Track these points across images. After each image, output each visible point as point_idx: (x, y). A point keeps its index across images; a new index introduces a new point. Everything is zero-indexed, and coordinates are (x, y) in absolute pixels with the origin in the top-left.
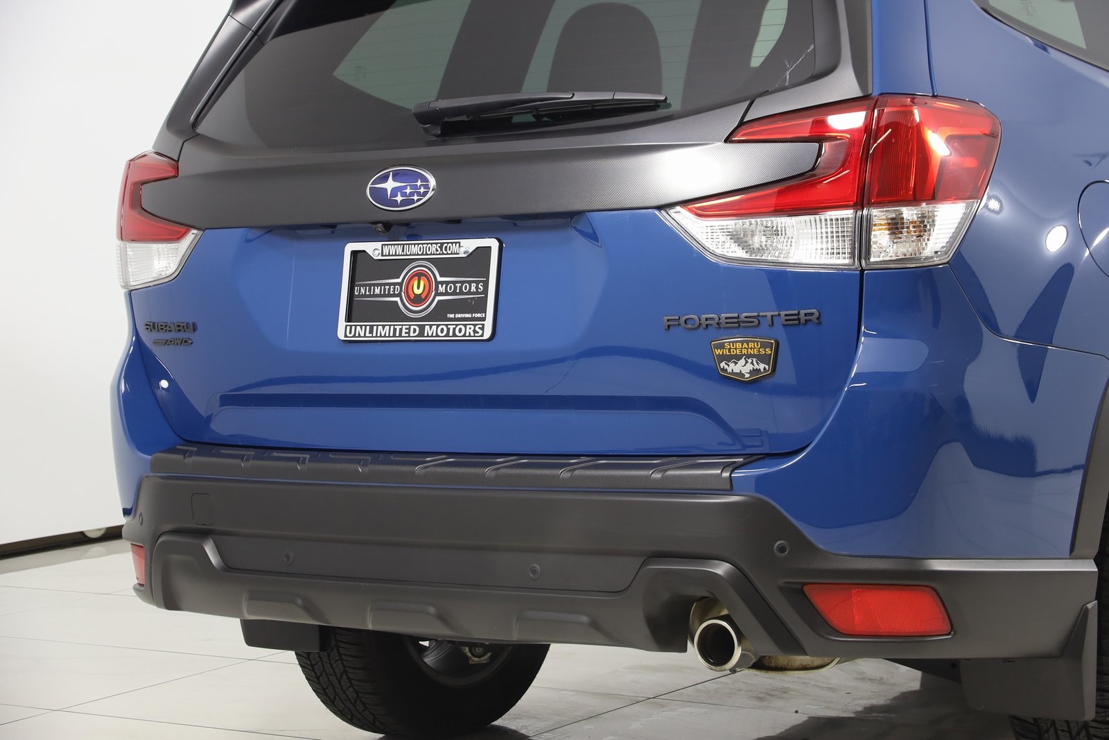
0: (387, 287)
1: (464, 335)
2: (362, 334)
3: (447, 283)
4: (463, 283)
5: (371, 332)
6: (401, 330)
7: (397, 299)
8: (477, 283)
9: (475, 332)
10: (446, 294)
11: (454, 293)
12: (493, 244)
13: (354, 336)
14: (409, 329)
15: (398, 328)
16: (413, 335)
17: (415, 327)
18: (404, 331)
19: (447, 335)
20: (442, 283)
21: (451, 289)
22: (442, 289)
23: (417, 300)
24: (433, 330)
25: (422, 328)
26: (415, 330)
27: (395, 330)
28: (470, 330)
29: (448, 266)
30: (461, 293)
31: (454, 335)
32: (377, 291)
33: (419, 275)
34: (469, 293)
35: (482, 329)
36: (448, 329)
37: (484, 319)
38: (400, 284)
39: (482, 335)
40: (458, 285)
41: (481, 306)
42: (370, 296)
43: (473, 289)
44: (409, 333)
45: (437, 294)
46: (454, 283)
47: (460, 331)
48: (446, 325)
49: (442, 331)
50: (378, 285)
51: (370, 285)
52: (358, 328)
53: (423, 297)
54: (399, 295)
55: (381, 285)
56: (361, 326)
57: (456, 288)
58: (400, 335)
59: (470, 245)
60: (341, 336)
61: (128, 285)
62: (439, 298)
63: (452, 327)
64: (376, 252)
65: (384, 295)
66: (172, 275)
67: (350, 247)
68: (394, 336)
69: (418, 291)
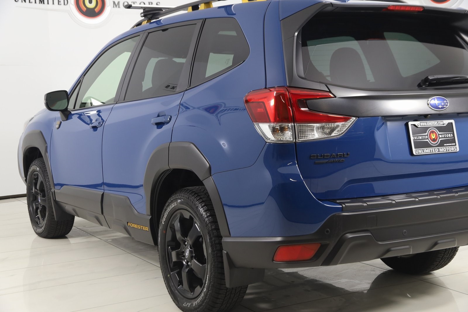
0: (423, 136)
1: (451, 151)
2: (421, 152)
3: (442, 134)
4: (446, 134)
5: (423, 151)
6: (432, 150)
7: (428, 140)
8: (451, 134)
9: (454, 149)
10: (442, 138)
11: (444, 137)
12: (452, 121)
13: (418, 153)
14: (435, 150)
15: (431, 149)
16: (437, 152)
17: (436, 149)
18: (433, 150)
19: (446, 151)
20: (440, 134)
21: (443, 136)
22: (440, 136)
23: (434, 140)
24: (442, 150)
25: (439, 149)
26: (437, 150)
27: (430, 150)
28: (453, 149)
29: (440, 129)
30: (446, 137)
31: (449, 151)
32: (420, 138)
33: (433, 132)
34: (449, 137)
35: (456, 148)
36: (446, 149)
37: (456, 145)
38: (427, 135)
39: (456, 150)
40: (445, 135)
41: (453, 141)
42: (418, 140)
44: (435, 151)
45: (439, 138)
46: (444, 134)
47: (450, 149)
48: (446, 148)
49: (445, 150)
50: (420, 136)
51: (418, 136)
52: (419, 150)
53: (436, 139)
54: (428, 139)
55: (421, 136)
56: (420, 150)
57: (444, 136)
58: (433, 152)
59: (446, 122)
60: (414, 153)
61: (297, 140)
62: (440, 139)
63: (447, 148)
64: (419, 125)
65: (423, 139)
66: (340, 135)
67: (410, 123)
68: (431, 152)
69: (434, 137)
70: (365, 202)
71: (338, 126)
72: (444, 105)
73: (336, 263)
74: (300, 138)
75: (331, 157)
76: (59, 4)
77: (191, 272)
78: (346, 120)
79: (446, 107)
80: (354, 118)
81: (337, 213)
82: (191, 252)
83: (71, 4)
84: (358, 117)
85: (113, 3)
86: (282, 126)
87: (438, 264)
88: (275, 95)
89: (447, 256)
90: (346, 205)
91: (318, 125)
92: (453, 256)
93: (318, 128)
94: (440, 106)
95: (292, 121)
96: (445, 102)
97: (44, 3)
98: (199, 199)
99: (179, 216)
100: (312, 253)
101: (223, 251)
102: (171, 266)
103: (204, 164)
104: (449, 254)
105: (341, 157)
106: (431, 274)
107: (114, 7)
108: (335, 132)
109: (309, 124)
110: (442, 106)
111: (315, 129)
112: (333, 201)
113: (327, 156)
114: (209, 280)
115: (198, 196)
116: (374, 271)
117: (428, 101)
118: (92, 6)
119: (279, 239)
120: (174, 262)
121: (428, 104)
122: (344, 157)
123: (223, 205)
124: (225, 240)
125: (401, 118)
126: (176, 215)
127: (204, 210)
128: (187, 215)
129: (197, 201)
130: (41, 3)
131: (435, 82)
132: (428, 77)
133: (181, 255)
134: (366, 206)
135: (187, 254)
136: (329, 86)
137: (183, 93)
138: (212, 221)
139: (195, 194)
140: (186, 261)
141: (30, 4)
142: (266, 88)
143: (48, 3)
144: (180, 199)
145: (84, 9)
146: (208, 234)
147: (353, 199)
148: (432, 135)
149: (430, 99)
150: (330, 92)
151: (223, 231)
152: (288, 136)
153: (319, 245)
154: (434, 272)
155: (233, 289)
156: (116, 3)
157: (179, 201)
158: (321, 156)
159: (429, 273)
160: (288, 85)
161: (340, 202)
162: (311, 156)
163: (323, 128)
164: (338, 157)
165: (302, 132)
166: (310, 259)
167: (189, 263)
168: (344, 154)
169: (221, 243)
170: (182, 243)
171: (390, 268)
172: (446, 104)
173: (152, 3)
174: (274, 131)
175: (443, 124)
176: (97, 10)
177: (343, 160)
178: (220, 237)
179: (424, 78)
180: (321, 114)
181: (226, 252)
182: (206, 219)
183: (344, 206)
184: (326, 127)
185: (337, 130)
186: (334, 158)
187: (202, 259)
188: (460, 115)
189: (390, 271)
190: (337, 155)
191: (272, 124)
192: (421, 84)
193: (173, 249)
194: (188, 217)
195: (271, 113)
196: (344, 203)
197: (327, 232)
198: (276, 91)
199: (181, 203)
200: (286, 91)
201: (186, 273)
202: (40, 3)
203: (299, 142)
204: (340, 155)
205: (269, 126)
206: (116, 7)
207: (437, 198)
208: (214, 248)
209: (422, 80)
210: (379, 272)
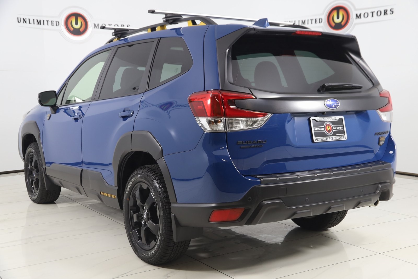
0: (321, 128)
2: (319, 140)
3: (335, 127)
4: (338, 127)
5: (321, 139)
6: (328, 138)
7: (324, 131)
8: (341, 126)
9: (344, 138)
10: (335, 129)
11: (337, 129)
12: (342, 117)
13: (318, 141)
15: (327, 138)
16: (331, 140)
18: (329, 139)
19: (338, 139)
20: (334, 127)
21: (336, 128)
22: (334, 128)
23: (329, 131)
24: (335, 138)
25: (332, 138)
26: (331, 139)
27: (326, 139)
28: (343, 138)
29: (334, 123)
30: (338, 129)
31: (340, 139)
32: (319, 129)
33: (328, 125)
34: (340, 129)
35: (345, 137)
37: (345, 135)
38: (324, 127)
39: (345, 139)
40: (337, 127)
41: (343, 132)
42: (317, 131)
43: (341, 128)
45: (333, 130)
46: (336, 127)
47: (341, 138)
49: (337, 138)
50: (319, 128)
51: (317, 128)
52: (318, 139)
53: (330, 130)
54: (324, 130)
55: (320, 128)
58: (328, 140)
59: (338, 118)
60: (315, 141)
61: (227, 130)
62: (334, 131)
63: (339, 137)
64: (318, 119)
65: (321, 130)
66: (259, 126)
67: (312, 118)
68: (327, 140)
69: (329, 129)
70: (278, 177)
71: (258, 120)
72: (336, 105)
73: (256, 223)
74: (230, 129)
75: (253, 143)
76: (52, 25)
77: (148, 230)
78: (264, 115)
79: (338, 107)
80: (270, 114)
81: (257, 186)
82: (148, 214)
83: (62, 25)
84: (273, 114)
85: (94, 25)
86: (216, 120)
87: (333, 223)
88: (211, 96)
89: (339, 217)
90: (264, 179)
91: (243, 119)
92: (343, 217)
93: (243, 121)
94: (333, 106)
95: (223, 116)
96: (337, 103)
97: (40, 24)
98: (154, 175)
99: (139, 187)
100: (239, 215)
101: (172, 214)
102: (133, 225)
103: (158, 148)
104: (340, 216)
105: (260, 143)
106: (328, 230)
107: (94, 28)
108: (256, 124)
109: (236, 118)
110: (335, 106)
111: (241, 122)
112: (254, 176)
113: (250, 142)
114: (161, 236)
115: (153, 172)
116: (286, 228)
117: (325, 102)
118: (78, 27)
119: (213, 205)
120: (135, 222)
121: (325, 105)
122: (262, 143)
123: (171, 179)
124: (173, 205)
125: (305, 114)
126: (137, 187)
127: (158, 182)
128: (145, 187)
129: (153, 176)
130: (39, 24)
131: (330, 88)
132: (324, 84)
133: (140, 217)
134: (278, 180)
135: (145, 216)
136: (251, 90)
137: (143, 93)
138: (164, 191)
139: (151, 170)
140: (144, 221)
141: (30, 24)
142: (204, 91)
143: (44, 24)
144: (140, 174)
145: (72, 29)
146: (161, 201)
147: (269, 175)
148: (328, 127)
149: (326, 101)
150: (252, 94)
151: (172, 199)
152: (221, 127)
153: (244, 209)
154: (330, 229)
155: (179, 242)
156: (97, 25)
157: (139, 176)
158: (245, 142)
159: (326, 230)
160: (221, 89)
161: (259, 177)
162: (237, 143)
163: (247, 121)
164: (258, 143)
165: (231, 124)
166: (236, 220)
167: (146, 223)
168: (262, 141)
169: (170, 208)
170: (141, 208)
171: (298, 226)
172: (338, 104)
173: (124, 25)
174: (210, 123)
175: (336, 119)
176: (81, 30)
177: (262, 146)
178: (169, 203)
179: (322, 85)
180: (247, 111)
181: (173, 215)
182: (159, 190)
183: (262, 180)
184: (249, 120)
185: (257, 123)
186: (255, 144)
187: (156, 220)
188: (347, 113)
189: (298, 228)
190: (257, 142)
191: (209, 118)
192: (320, 90)
193: (134, 213)
194: (146, 188)
195: (208, 110)
196: (262, 178)
197: (250, 199)
198: (212, 93)
199: (141, 177)
200: (219, 93)
201: (144, 231)
202: (37, 24)
203: (229, 132)
204: (259, 141)
205: (207, 120)
206: (96, 27)
207: (331, 174)
208: (165, 212)
209: (321, 87)
210: (290, 229)
